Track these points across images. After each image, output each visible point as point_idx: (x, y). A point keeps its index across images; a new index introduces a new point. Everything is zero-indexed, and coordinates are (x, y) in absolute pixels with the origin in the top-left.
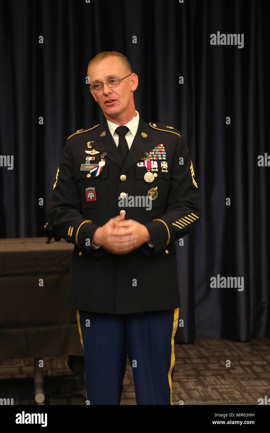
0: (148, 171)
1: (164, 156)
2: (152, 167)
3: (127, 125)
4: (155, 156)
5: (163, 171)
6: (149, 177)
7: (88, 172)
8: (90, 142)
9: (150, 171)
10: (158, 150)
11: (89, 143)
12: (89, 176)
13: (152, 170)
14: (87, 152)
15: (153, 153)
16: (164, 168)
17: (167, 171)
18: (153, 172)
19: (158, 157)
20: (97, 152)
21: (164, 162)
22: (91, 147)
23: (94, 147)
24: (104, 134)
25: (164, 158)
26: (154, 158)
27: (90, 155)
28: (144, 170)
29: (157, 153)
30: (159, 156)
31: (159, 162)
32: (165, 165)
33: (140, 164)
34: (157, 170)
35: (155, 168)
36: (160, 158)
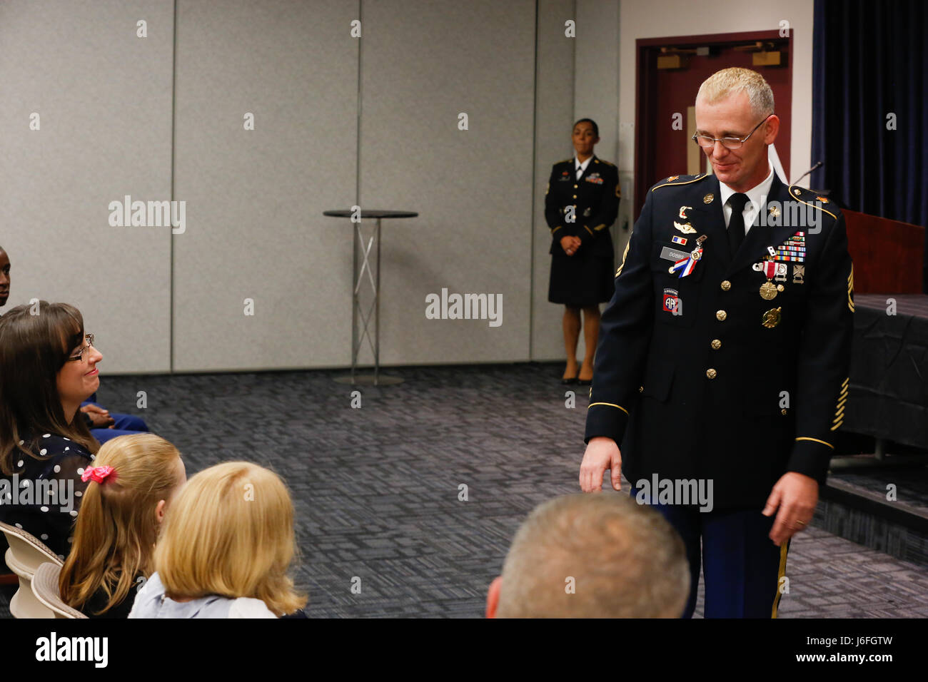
0: (767, 281)
1: (802, 255)
2: (776, 273)
3: (748, 194)
4: (786, 253)
5: (795, 281)
6: (769, 290)
7: (673, 264)
8: (685, 208)
9: (771, 281)
10: (791, 243)
11: (683, 209)
12: (671, 270)
13: (777, 279)
14: (678, 226)
15: (784, 248)
16: (796, 276)
17: (802, 282)
18: (777, 284)
19: (790, 256)
20: (693, 231)
21: (799, 267)
22: (685, 217)
23: (690, 220)
24: (709, 199)
25: (801, 260)
26: (784, 258)
27: (680, 234)
28: (761, 278)
29: (790, 248)
30: (793, 254)
31: (791, 265)
32: (799, 271)
33: (757, 266)
34: (785, 280)
35: (782, 277)
36: (794, 259)
